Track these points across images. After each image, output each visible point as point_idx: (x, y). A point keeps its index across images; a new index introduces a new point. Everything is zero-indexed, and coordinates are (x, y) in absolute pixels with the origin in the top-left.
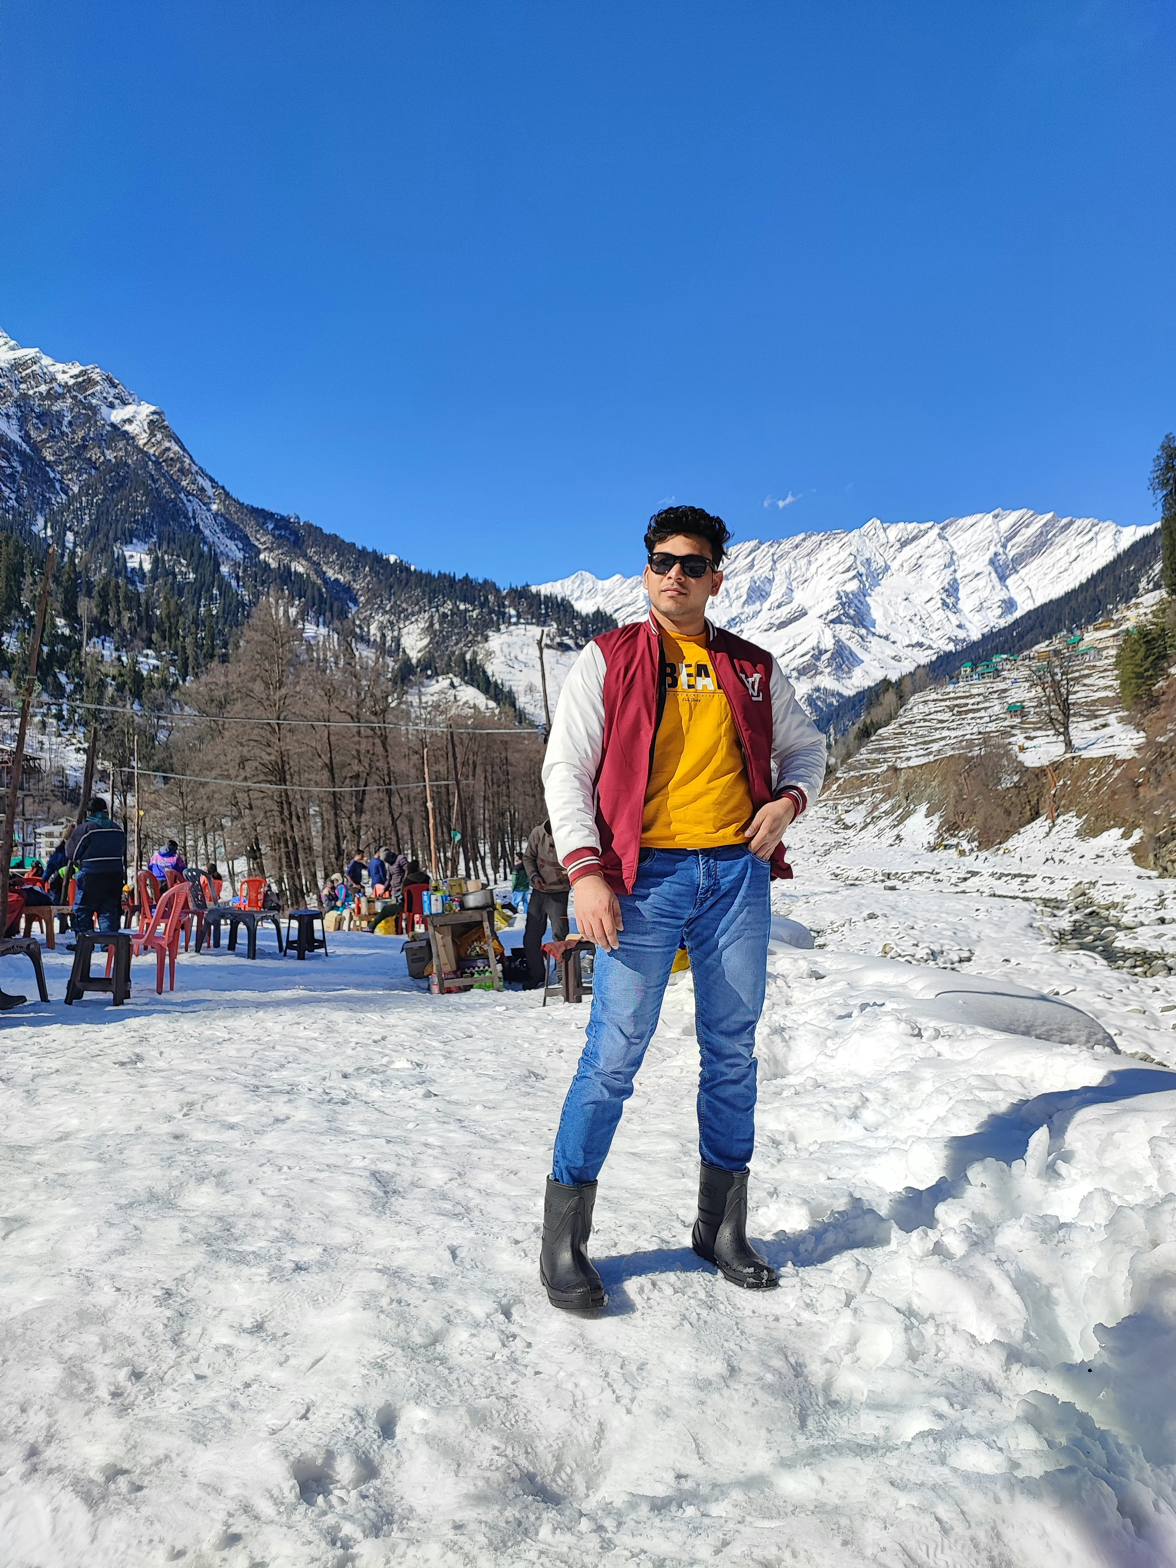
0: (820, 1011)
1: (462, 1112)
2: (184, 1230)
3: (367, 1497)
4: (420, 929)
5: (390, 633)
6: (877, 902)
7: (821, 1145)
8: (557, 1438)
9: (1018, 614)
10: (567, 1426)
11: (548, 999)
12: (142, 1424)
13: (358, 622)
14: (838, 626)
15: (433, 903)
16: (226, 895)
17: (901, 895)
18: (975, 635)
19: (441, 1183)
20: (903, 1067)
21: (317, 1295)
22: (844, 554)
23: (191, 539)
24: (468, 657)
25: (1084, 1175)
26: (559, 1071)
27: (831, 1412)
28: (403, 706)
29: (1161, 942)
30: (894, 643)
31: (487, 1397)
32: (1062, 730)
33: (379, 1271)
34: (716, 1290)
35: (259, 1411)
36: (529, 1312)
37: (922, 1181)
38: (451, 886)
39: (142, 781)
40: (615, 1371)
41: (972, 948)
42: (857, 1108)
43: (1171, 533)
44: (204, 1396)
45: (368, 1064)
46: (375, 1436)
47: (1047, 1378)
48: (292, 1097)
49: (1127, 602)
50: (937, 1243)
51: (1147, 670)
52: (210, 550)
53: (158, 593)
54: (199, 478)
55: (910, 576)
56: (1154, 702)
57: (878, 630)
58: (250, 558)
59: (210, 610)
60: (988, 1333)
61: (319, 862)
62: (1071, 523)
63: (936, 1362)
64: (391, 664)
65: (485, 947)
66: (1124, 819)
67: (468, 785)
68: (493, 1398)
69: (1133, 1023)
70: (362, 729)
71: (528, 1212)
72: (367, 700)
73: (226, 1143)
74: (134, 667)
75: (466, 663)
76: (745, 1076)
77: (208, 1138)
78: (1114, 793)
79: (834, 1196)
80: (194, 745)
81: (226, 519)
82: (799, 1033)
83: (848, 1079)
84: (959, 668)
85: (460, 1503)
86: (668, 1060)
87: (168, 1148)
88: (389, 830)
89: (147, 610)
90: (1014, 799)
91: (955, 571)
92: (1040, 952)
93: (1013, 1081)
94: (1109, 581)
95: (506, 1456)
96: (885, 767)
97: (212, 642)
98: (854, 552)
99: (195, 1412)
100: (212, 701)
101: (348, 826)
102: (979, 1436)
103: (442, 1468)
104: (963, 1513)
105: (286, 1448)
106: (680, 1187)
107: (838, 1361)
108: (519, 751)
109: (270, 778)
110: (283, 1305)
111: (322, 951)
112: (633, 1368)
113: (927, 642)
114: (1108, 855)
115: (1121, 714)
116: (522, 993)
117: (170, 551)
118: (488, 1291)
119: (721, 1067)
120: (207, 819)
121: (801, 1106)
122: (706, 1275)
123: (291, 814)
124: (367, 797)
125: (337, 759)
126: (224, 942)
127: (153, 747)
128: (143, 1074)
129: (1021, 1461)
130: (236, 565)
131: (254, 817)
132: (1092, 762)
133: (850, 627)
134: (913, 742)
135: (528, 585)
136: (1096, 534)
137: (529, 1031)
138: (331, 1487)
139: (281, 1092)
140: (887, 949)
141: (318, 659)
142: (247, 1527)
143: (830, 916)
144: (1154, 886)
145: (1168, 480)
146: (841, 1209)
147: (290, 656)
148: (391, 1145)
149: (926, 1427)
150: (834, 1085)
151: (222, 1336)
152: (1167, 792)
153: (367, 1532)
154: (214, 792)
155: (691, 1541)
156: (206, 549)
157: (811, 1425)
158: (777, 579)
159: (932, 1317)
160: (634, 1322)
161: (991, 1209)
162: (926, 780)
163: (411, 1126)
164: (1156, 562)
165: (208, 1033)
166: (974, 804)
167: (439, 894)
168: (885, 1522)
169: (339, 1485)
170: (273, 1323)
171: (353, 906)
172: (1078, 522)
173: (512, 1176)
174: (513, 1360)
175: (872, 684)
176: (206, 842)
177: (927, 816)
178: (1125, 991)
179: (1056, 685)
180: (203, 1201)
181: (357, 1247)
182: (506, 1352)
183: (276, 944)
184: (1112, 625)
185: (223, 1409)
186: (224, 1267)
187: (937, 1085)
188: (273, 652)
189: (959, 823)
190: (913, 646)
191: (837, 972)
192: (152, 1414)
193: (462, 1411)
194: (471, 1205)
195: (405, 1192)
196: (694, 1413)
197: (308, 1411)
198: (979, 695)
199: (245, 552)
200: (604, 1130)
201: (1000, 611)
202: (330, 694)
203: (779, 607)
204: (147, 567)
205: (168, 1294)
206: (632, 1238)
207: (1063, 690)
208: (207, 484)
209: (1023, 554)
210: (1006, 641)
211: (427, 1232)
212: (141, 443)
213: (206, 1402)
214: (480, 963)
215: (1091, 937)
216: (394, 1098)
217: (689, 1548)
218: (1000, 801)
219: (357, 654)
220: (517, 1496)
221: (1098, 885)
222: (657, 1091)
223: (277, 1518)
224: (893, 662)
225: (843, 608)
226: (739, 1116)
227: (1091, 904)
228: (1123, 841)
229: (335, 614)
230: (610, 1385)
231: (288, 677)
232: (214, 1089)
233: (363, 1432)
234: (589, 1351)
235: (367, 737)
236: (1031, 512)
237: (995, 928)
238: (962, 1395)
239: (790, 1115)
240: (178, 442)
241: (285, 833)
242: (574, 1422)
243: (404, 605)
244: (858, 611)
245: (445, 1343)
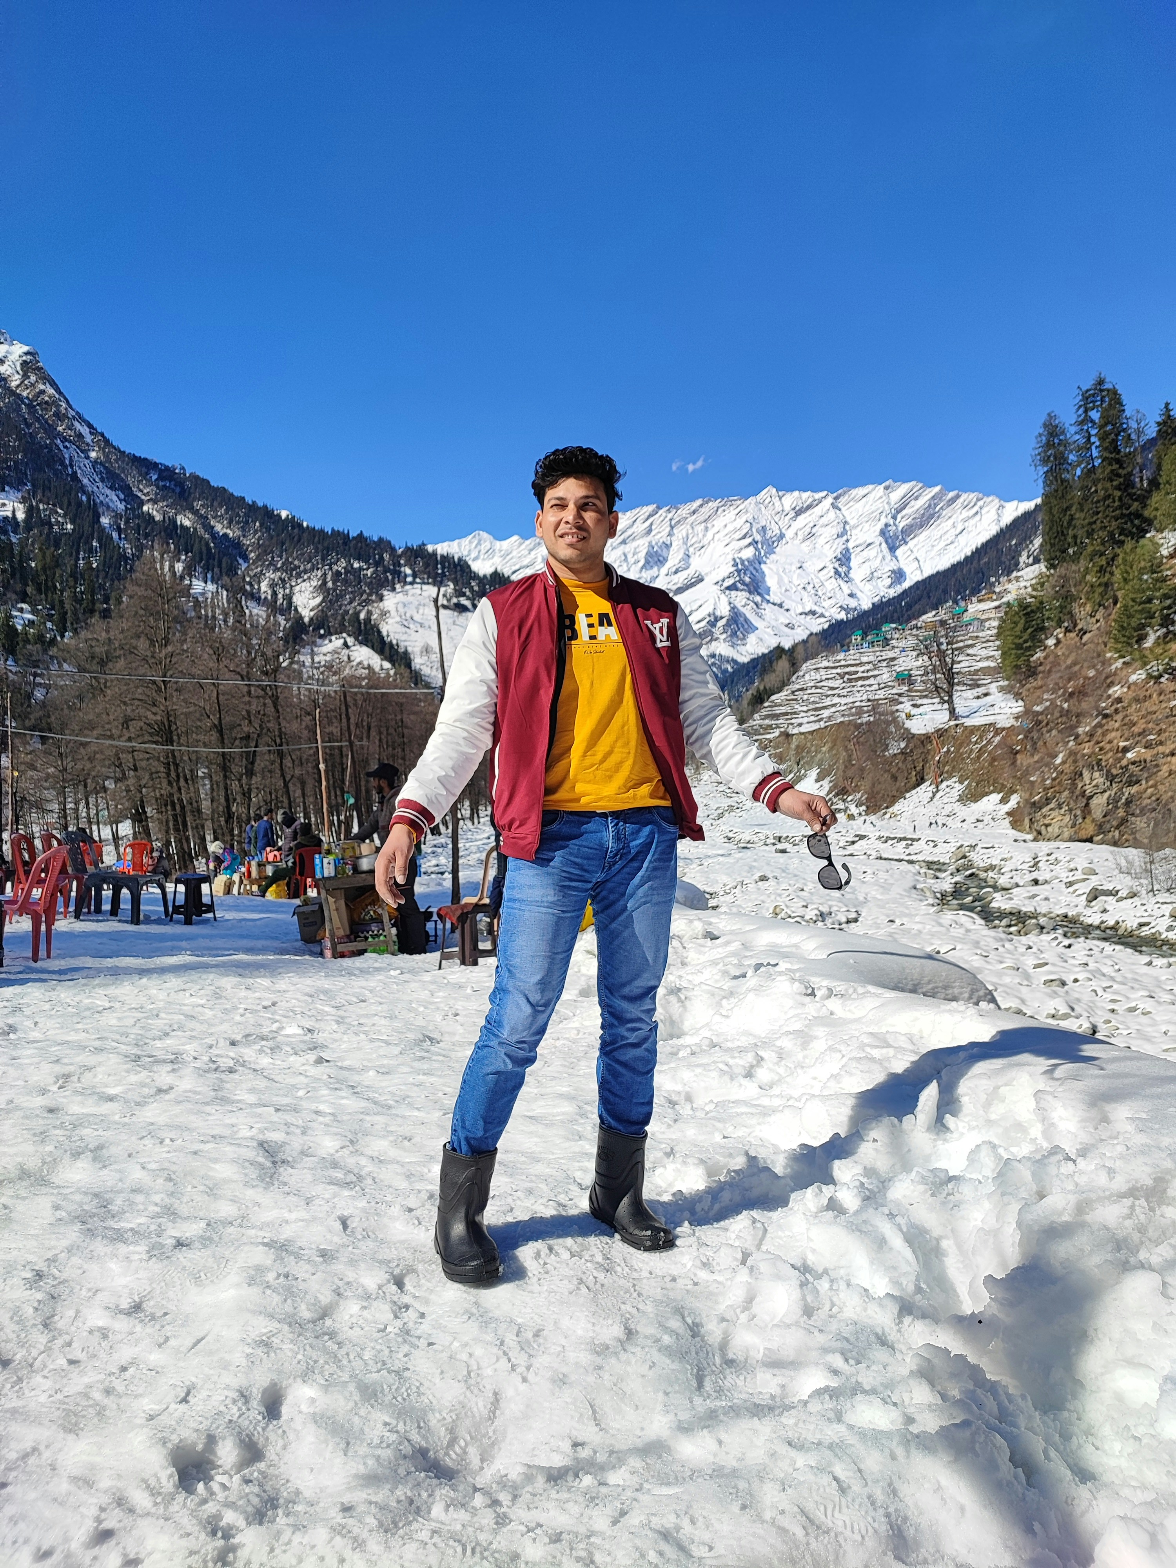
0: (715, 971)
1: (355, 1078)
2: (57, 1208)
3: (251, 1481)
4: (312, 893)
5: (281, 591)
6: (768, 864)
7: (717, 1105)
8: (451, 1411)
9: (907, 585)
10: (461, 1398)
11: (444, 962)
12: (8, 1415)
13: (248, 579)
14: (733, 593)
15: (326, 867)
16: (109, 858)
17: (791, 858)
18: (866, 604)
19: (332, 1151)
20: (797, 1026)
21: (199, 1271)
22: (740, 521)
23: (68, 487)
24: (362, 616)
25: (971, 1128)
26: (455, 1034)
27: (728, 1371)
28: (295, 666)
29: (1034, 902)
30: (787, 610)
31: (378, 1371)
32: (946, 698)
33: (265, 1245)
34: (613, 1253)
35: (136, 1397)
36: (423, 1281)
37: (815, 1138)
38: (344, 850)
39: (16, 741)
40: (511, 1340)
41: (859, 909)
42: (752, 1067)
43: (1051, 508)
44: (77, 1383)
45: (257, 1031)
46: (260, 1418)
47: (938, 1330)
48: (176, 1067)
49: (1008, 575)
50: (831, 1198)
51: (1026, 641)
52: (89, 499)
53: (33, 544)
54: (76, 424)
55: (804, 545)
56: (1032, 672)
57: (772, 598)
58: (133, 509)
59: (91, 563)
60: (881, 1286)
61: (209, 824)
62: (958, 497)
63: (831, 1317)
64: (283, 623)
65: (380, 911)
66: (1003, 784)
67: (362, 747)
68: (384, 1372)
69: (1007, 980)
70: (252, 689)
71: (422, 1178)
72: (258, 659)
73: (105, 1116)
74: (8, 621)
75: (360, 623)
76: (645, 1039)
77: (85, 1111)
78: (994, 759)
79: (731, 1155)
80: (74, 703)
81: (106, 468)
82: (695, 993)
83: (743, 1039)
84: (850, 636)
85: (349, 1483)
86: (565, 1022)
87: (41, 1122)
88: (280, 793)
89: (21, 562)
90: (900, 765)
91: (847, 541)
92: (923, 912)
93: (903, 1038)
94: (993, 554)
95: (397, 1432)
96: (777, 733)
97: (92, 596)
98: (750, 519)
99: (66, 1400)
100: (93, 658)
101: (238, 789)
102: (873, 1392)
103: (330, 1448)
104: (860, 1471)
105: (164, 1434)
106: (577, 1150)
107: (735, 1319)
108: (414, 713)
109: (156, 738)
110: (163, 1284)
111: (210, 915)
112: (529, 1335)
113: (819, 610)
114: (987, 819)
115: (1001, 683)
116: (416, 957)
117: (45, 499)
118: (381, 1262)
119: (622, 1031)
120: (89, 781)
121: (698, 1066)
122: (605, 1239)
123: (178, 776)
124: (258, 758)
125: (227, 719)
126: (106, 907)
127: (29, 706)
128: (15, 1045)
129: (915, 1416)
130: (117, 516)
131: (139, 779)
132: (973, 729)
133: (745, 594)
134: (805, 709)
135: (424, 545)
136: (981, 508)
137: (424, 995)
138: (213, 1472)
139: (164, 1061)
140: (778, 911)
141: (206, 616)
142: (120, 1521)
143: (724, 879)
144: (1029, 849)
145: (1049, 457)
146: (737, 1168)
147: (176, 612)
148: (280, 1114)
149: (822, 1385)
150: (730, 1045)
151: (97, 1318)
152: (1042, 759)
153: (251, 1519)
154: (95, 753)
155: (588, 1512)
156: (84, 498)
157: (708, 1385)
158: (674, 544)
159: (826, 1272)
160: (530, 1287)
161: (883, 1164)
162: (817, 745)
163: (301, 1093)
164: (1036, 537)
165: (87, 1001)
166: (862, 770)
167: (331, 858)
168: (783, 1484)
169: (221, 1470)
170: (152, 1303)
171: (243, 869)
172: (964, 496)
173: (406, 1143)
174: (406, 1332)
175: (766, 651)
176: (87, 804)
177: (817, 781)
178: (1001, 949)
179: (942, 654)
180: (78, 1177)
181: (243, 1221)
182: (399, 1323)
183: (162, 909)
184: (995, 597)
185: (97, 1395)
186: (99, 1247)
187: (830, 1043)
188: (158, 608)
189: (848, 788)
190: (806, 614)
191: (732, 932)
192: (20, 1403)
193: (352, 1387)
194: (363, 1173)
195: (294, 1161)
196: (591, 1379)
197: (188, 1394)
198: (869, 663)
199: (127, 503)
200: (506, 1099)
201: (889, 581)
202: (219, 652)
203: (676, 572)
204: (21, 516)
205: (39, 1275)
206: (528, 1203)
207: (948, 659)
208: (85, 430)
209: (912, 526)
210: (895, 611)
211: (317, 1202)
212: (14, 384)
213: (79, 1388)
214: (374, 927)
215: (970, 898)
216: (285, 1065)
217: (586, 1520)
218: (887, 767)
219: (247, 611)
220: (409, 1473)
221: (978, 848)
222: (554, 1053)
223: (153, 1510)
224: (786, 630)
225: (739, 575)
226: (639, 1079)
227: (971, 866)
228: (1001, 806)
229: (224, 571)
230: (505, 1353)
231: (174, 634)
232: (91, 1060)
233: (247, 1414)
234: (485, 1319)
235: (258, 697)
236: (920, 485)
237: (881, 890)
238: (856, 1350)
239: (686, 1075)
240: (53, 384)
241: (171, 795)
242: (468, 1393)
243: (296, 562)
244: (753, 579)
245: (334, 1316)
